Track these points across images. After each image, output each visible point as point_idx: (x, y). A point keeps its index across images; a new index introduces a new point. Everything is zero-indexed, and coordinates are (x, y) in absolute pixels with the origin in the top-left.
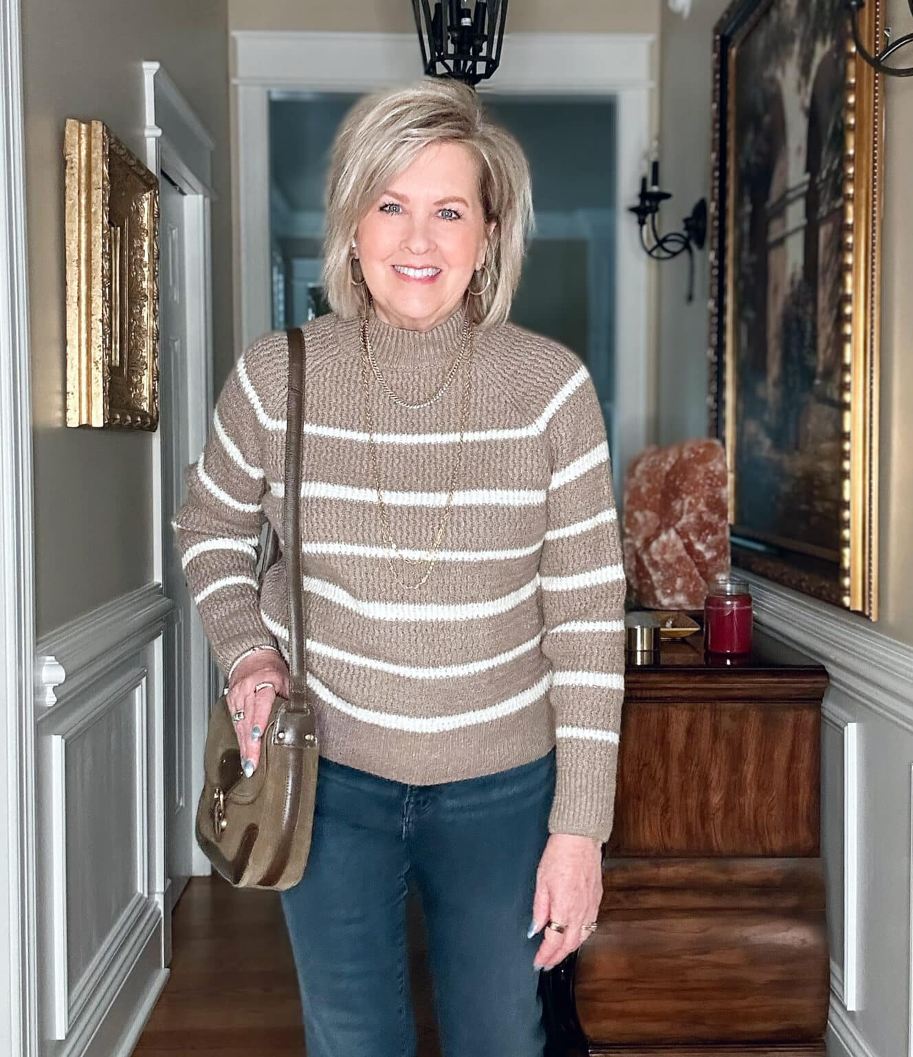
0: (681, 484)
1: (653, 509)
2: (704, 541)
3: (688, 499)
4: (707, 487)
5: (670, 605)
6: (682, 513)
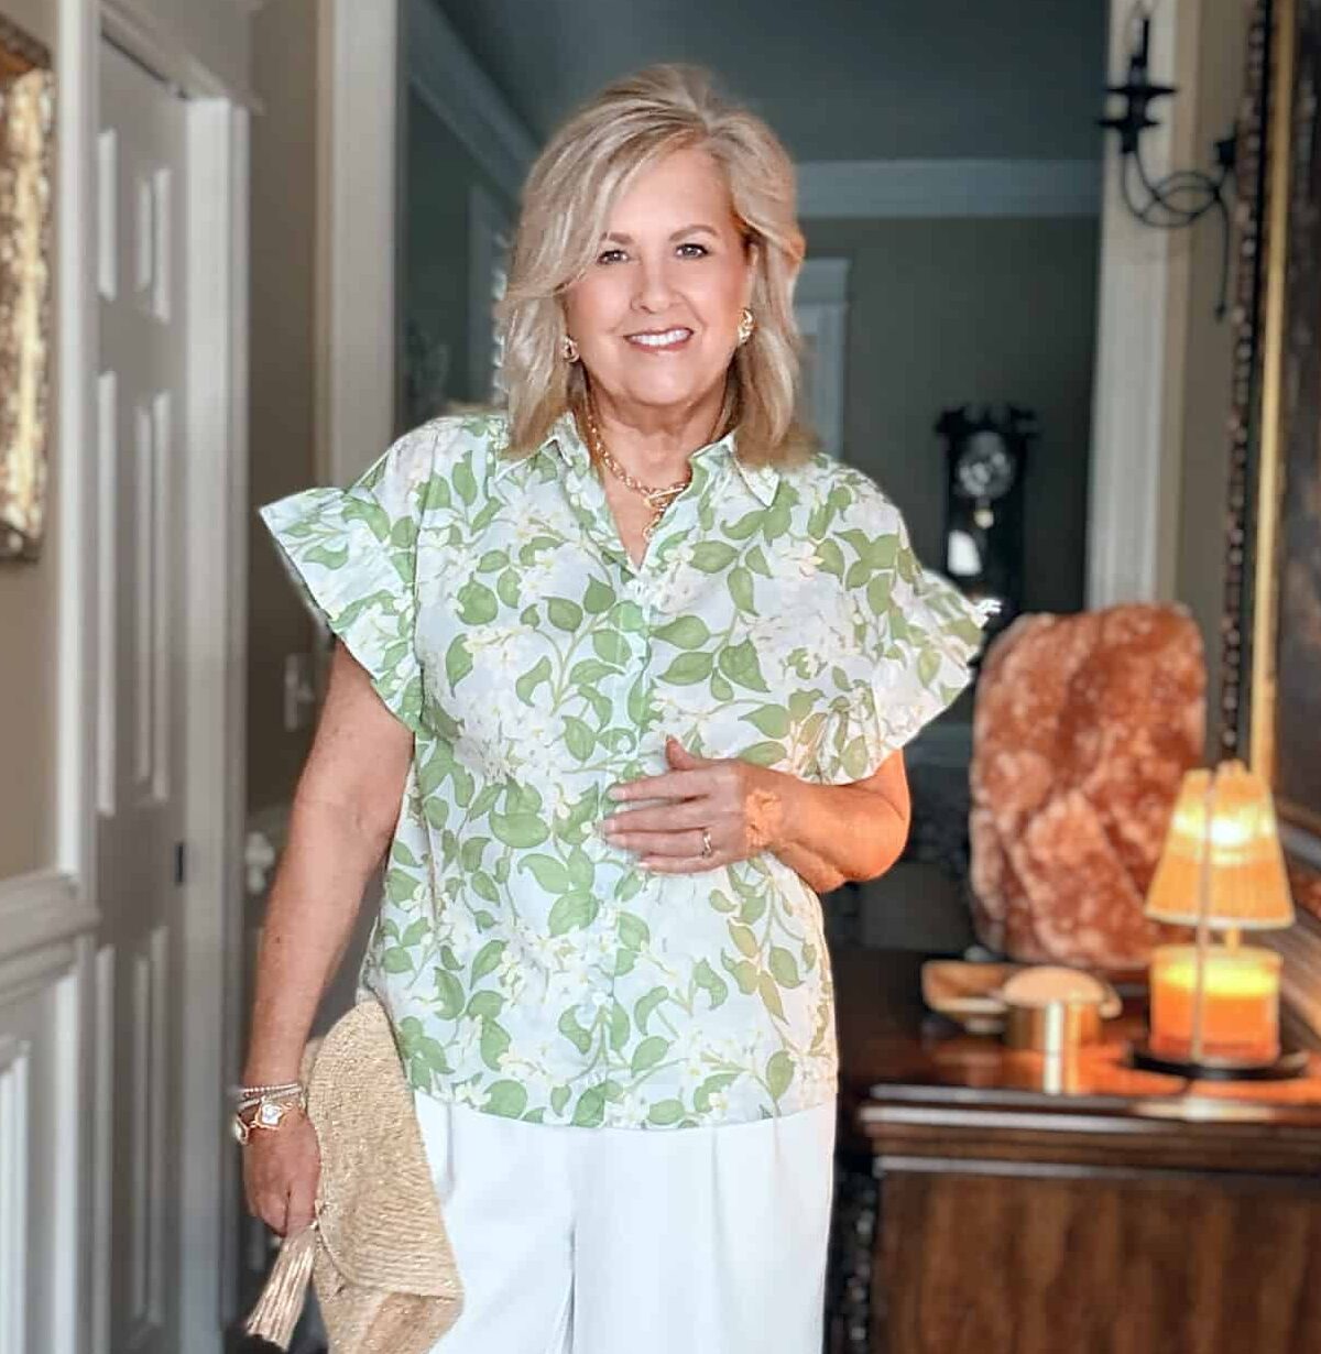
0: (1101, 698)
1: (1038, 748)
2: (1144, 819)
3: (1113, 731)
4: (1155, 705)
5: (1071, 954)
6: (1097, 757)
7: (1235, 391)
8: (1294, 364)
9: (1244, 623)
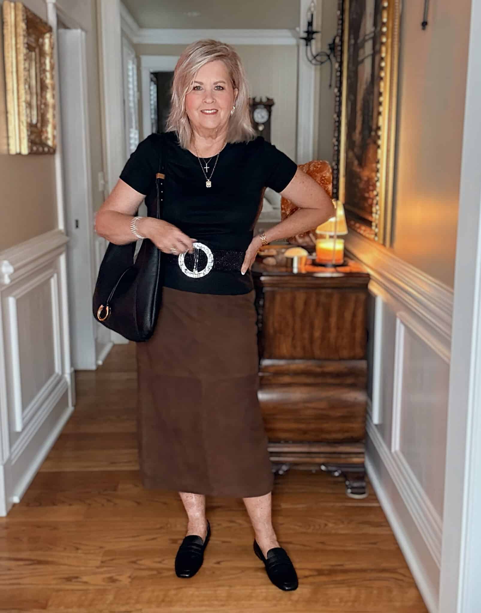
7: (335, 109)
8: (350, 103)
9: (338, 164)
